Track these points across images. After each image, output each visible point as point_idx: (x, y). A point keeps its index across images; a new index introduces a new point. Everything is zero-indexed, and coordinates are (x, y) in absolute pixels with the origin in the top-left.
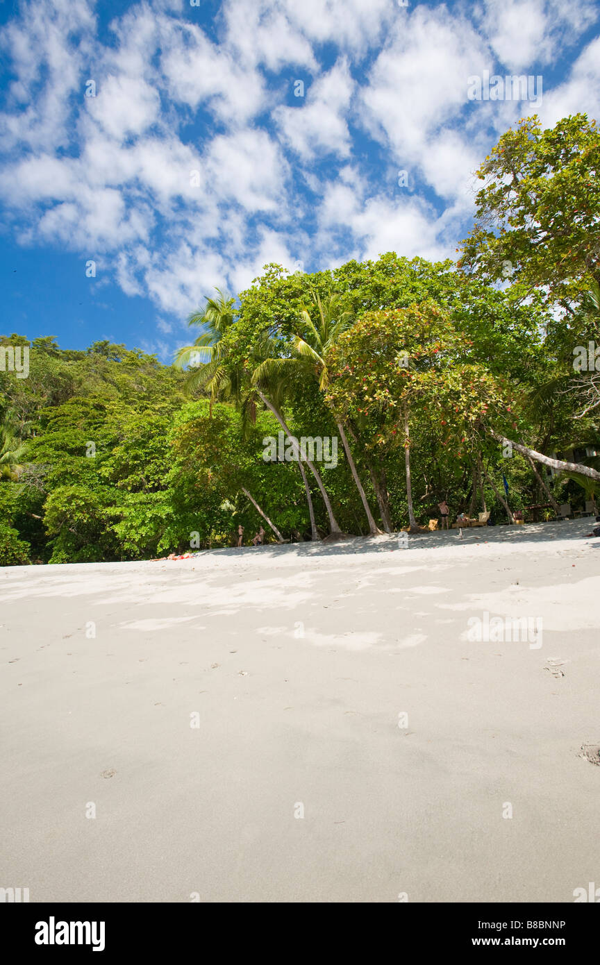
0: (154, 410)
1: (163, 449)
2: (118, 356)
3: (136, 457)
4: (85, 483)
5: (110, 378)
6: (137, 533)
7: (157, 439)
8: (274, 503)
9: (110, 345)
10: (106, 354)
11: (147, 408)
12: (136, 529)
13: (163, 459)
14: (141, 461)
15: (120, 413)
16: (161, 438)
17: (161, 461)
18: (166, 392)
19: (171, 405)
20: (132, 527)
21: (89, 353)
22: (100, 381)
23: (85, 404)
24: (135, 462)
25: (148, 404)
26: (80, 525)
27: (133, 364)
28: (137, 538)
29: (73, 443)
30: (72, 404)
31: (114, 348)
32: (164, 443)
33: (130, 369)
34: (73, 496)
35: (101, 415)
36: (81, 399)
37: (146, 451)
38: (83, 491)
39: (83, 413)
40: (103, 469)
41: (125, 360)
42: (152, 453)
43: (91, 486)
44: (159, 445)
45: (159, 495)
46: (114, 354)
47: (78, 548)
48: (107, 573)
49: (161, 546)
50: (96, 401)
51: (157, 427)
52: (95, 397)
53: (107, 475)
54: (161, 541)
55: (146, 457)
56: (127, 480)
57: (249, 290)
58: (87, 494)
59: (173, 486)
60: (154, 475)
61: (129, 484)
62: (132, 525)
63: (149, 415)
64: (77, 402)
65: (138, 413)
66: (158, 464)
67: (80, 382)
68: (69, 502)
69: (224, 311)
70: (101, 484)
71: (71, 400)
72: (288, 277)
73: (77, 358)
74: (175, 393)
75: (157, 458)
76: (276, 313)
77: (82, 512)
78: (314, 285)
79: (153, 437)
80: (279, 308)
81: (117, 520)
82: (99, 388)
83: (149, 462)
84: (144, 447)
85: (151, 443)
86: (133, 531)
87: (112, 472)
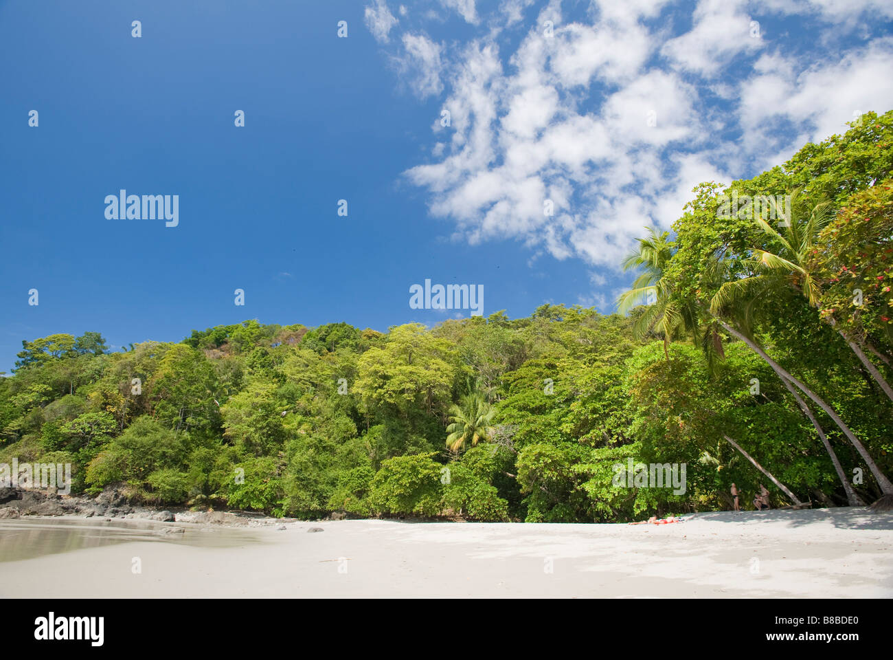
0: (603, 361)
1: (620, 399)
2: (560, 316)
3: (594, 411)
4: (549, 440)
5: (556, 337)
6: (608, 492)
7: (613, 390)
8: (774, 453)
9: (551, 308)
10: (549, 316)
11: (595, 360)
12: (606, 487)
13: (622, 410)
14: (599, 414)
15: (570, 369)
16: (617, 388)
17: (620, 412)
18: (613, 341)
19: (620, 354)
20: (602, 485)
21: (534, 318)
22: (548, 342)
23: (538, 365)
24: (594, 416)
25: (596, 356)
26: (550, 483)
27: (574, 321)
28: (610, 498)
29: (533, 403)
30: (527, 367)
31: (556, 310)
32: (621, 394)
33: (572, 326)
34: (540, 454)
35: (554, 373)
36: (533, 361)
37: (604, 403)
38: (548, 448)
39: (537, 373)
40: (564, 425)
41: (567, 318)
42: (610, 405)
43: (555, 444)
44: (616, 396)
45: (624, 449)
46: (556, 315)
47: (551, 507)
48: (585, 535)
49: (638, 507)
50: (547, 361)
51: (610, 377)
52: (546, 357)
53: (568, 431)
54: (637, 502)
55: (604, 409)
56: (589, 435)
57: (681, 219)
58: (553, 452)
59: (639, 440)
60: (616, 428)
61: (591, 439)
62: (602, 483)
63: (599, 367)
64: (530, 365)
65: (588, 367)
66: (618, 416)
67: (531, 346)
68: (537, 459)
69: (660, 247)
70: (564, 441)
71: (525, 364)
72: (724, 191)
73: (524, 326)
74: (621, 341)
75: (616, 410)
76: (722, 232)
77: (550, 470)
78: (761, 189)
79: (608, 388)
80: (723, 226)
81: (584, 477)
82: (547, 348)
83: (607, 415)
84: (600, 400)
85: (607, 395)
86: (604, 489)
87: (573, 427)
